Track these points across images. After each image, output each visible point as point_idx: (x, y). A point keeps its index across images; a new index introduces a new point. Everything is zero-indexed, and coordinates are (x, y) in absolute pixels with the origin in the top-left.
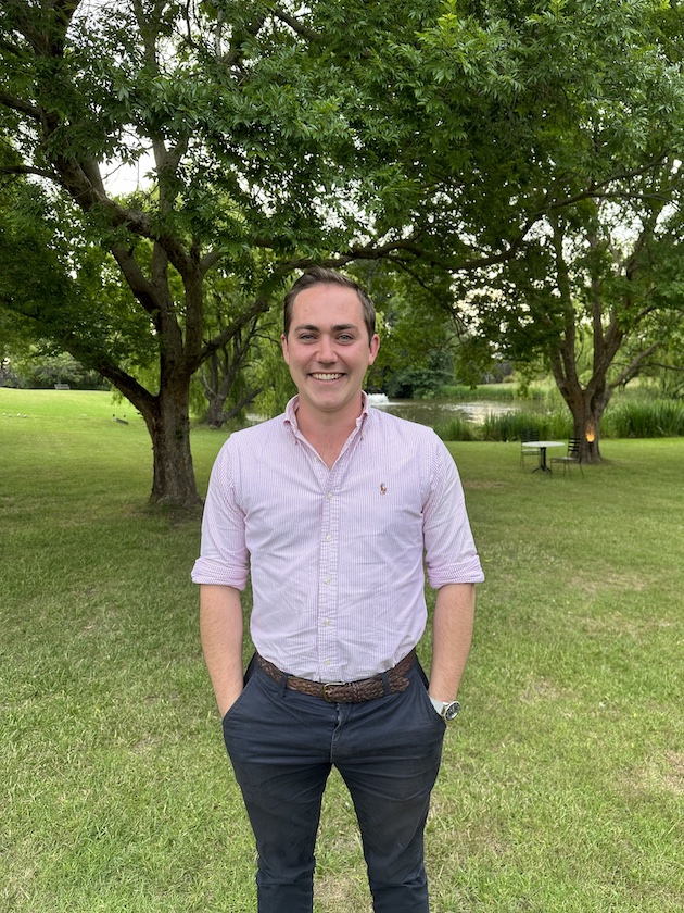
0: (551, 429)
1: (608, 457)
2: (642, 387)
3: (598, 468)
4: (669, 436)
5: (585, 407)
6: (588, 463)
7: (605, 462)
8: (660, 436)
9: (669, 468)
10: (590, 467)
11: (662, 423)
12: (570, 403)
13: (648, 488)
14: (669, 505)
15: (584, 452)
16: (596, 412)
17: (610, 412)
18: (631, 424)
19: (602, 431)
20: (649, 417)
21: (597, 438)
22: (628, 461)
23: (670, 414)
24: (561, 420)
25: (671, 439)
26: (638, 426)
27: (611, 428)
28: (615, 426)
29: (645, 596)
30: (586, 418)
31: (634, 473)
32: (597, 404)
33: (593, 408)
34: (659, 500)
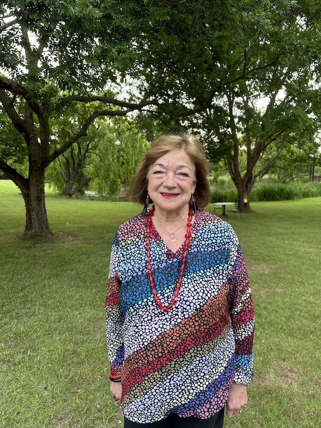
0: (228, 197)
1: (253, 210)
2: (269, 178)
3: (249, 215)
4: (282, 200)
5: (243, 187)
6: (244, 212)
7: (252, 212)
8: (278, 200)
9: (281, 214)
10: (246, 214)
11: (278, 194)
12: (236, 184)
13: (272, 224)
14: (282, 231)
15: (243, 208)
16: (248, 189)
17: (255, 189)
18: (264, 195)
19: (251, 198)
20: (272, 191)
21: (248, 201)
22: (263, 211)
23: (282, 190)
24: (233, 193)
25: (282, 202)
26: (268, 195)
27: (255, 197)
28: (257, 196)
29: (270, 276)
30: (244, 192)
31: (265, 217)
32: (249, 185)
33: (247, 186)
34: (277, 229)
